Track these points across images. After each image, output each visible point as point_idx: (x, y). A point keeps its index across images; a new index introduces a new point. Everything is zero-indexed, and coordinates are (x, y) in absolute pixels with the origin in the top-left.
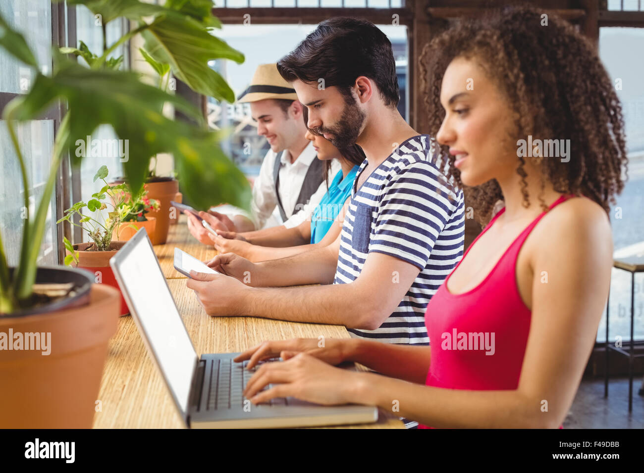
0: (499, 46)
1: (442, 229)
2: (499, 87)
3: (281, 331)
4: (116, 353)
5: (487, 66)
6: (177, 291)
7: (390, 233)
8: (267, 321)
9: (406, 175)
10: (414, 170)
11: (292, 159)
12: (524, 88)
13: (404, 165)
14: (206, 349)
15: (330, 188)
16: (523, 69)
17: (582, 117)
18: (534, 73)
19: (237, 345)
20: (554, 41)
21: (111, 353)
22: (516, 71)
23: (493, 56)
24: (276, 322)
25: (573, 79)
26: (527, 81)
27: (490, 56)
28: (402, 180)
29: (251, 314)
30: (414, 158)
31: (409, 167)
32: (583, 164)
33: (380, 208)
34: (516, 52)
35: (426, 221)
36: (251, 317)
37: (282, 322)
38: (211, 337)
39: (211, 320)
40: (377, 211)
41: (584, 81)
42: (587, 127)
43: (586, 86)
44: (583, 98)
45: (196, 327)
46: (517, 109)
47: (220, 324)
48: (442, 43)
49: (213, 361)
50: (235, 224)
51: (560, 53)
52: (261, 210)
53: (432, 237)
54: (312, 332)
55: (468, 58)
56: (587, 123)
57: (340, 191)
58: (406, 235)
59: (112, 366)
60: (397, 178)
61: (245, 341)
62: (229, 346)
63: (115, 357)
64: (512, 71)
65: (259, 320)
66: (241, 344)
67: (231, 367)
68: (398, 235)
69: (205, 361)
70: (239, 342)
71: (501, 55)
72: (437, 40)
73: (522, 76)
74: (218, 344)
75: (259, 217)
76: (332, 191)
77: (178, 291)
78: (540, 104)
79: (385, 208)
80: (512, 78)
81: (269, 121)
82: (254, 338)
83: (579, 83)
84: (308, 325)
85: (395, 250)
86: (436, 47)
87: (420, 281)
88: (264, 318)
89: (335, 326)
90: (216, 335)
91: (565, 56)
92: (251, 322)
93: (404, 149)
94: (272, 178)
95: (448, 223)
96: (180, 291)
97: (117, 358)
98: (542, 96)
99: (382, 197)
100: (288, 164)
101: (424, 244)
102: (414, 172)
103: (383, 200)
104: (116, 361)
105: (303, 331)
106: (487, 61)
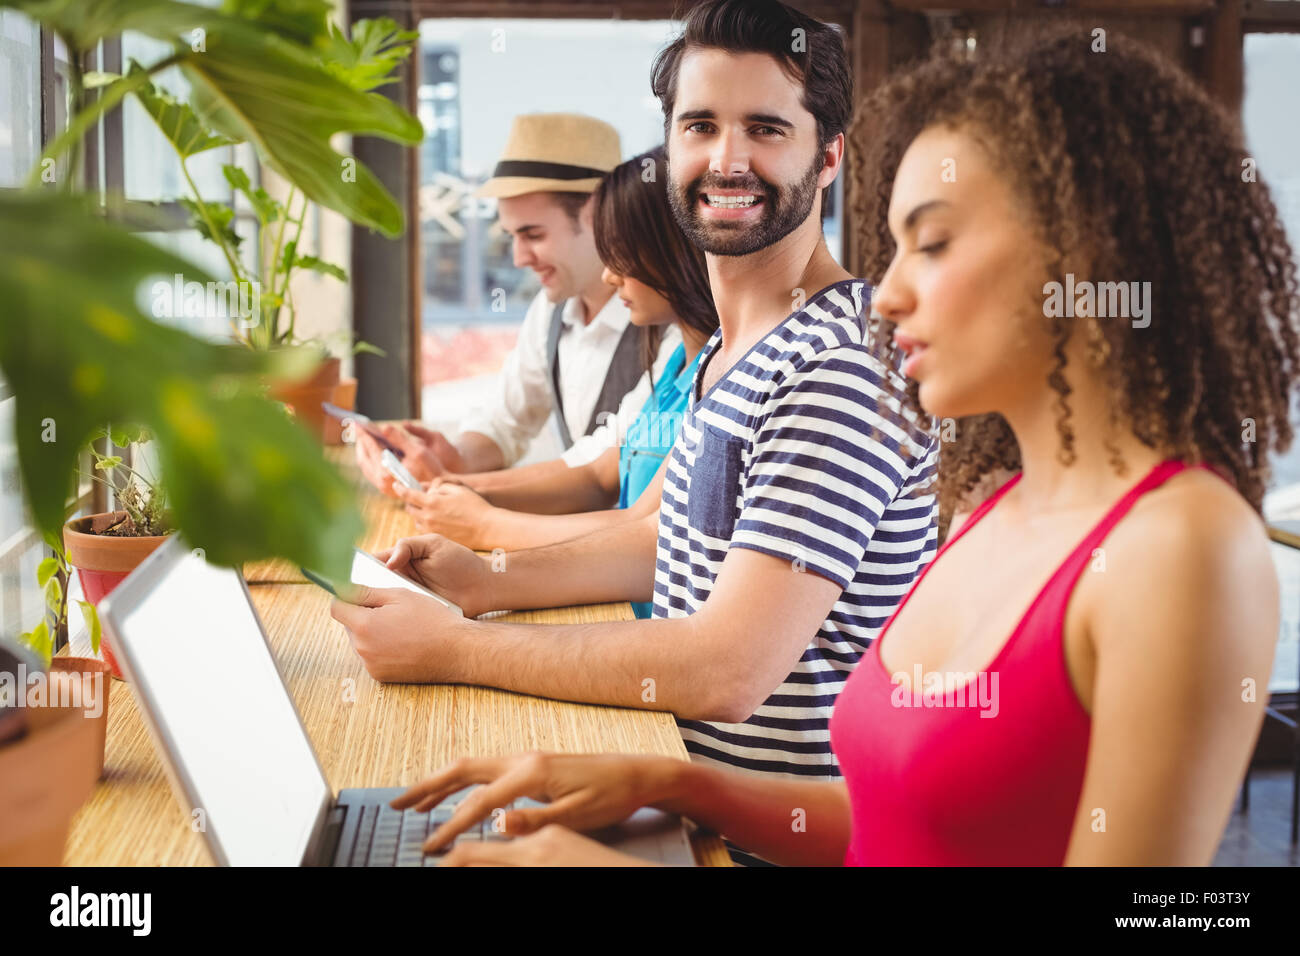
0: (1021, 97)
1: (892, 497)
2: (1017, 188)
3: (529, 725)
4: (155, 775)
5: (992, 143)
6: (316, 615)
7: (779, 506)
8: (502, 697)
9: (816, 375)
10: (834, 365)
11: (587, 314)
12: (1071, 190)
13: (812, 350)
14: (357, 771)
15: (659, 384)
16: (1071, 148)
17: (1198, 264)
18: (1097, 161)
19: (428, 762)
20: (1148, 97)
21: (144, 776)
22: (1055, 151)
23: (1005, 120)
24: (521, 699)
25: (1183, 181)
26: (1082, 175)
27: (1000, 120)
28: (807, 387)
29: (468, 679)
30: (836, 335)
31: (824, 356)
32: (1198, 376)
33: (755, 446)
34: (1058, 111)
35: (858, 481)
36: (468, 685)
37: (535, 700)
38: (373, 736)
39: (378, 692)
40: (750, 452)
41: (1210, 189)
42: (1212, 290)
43: (1213, 197)
44: (1203, 224)
45: (344, 709)
46: (1054, 239)
47: (398, 703)
48: (898, 95)
49: (363, 808)
50: (461, 453)
51: (1159, 121)
52: (520, 420)
53: (870, 516)
54: (600, 728)
55: (953, 127)
56: (1210, 280)
57: (679, 394)
58: (813, 511)
59: (141, 813)
60: (796, 379)
61: (446, 750)
62: (408, 763)
63: (152, 786)
64: (1046, 151)
65: (485, 693)
66: (436, 757)
67: (400, 827)
68: (797, 511)
69: (345, 808)
70: (433, 754)
71: (1025, 117)
72: (886, 89)
73: (1068, 162)
74: (386, 756)
75: (514, 436)
76: (661, 393)
77: (319, 615)
78: (1106, 229)
79: (768, 446)
80: (1046, 166)
81: (539, 237)
82: (468, 741)
83: (1197, 189)
84: (592, 711)
85: (788, 546)
86: (884, 102)
87: (843, 608)
88: (498, 689)
89: (652, 715)
90: (385, 731)
91: (1169, 130)
92: (468, 699)
93: (815, 311)
94: (544, 353)
95: (906, 485)
96: (322, 614)
97: (157, 790)
98: (1112, 210)
99: (761, 421)
100: (578, 326)
101: (851, 533)
102: (836, 370)
103: (763, 428)
104: (152, 797)
105: (578, 724)
106: (995, 132)
